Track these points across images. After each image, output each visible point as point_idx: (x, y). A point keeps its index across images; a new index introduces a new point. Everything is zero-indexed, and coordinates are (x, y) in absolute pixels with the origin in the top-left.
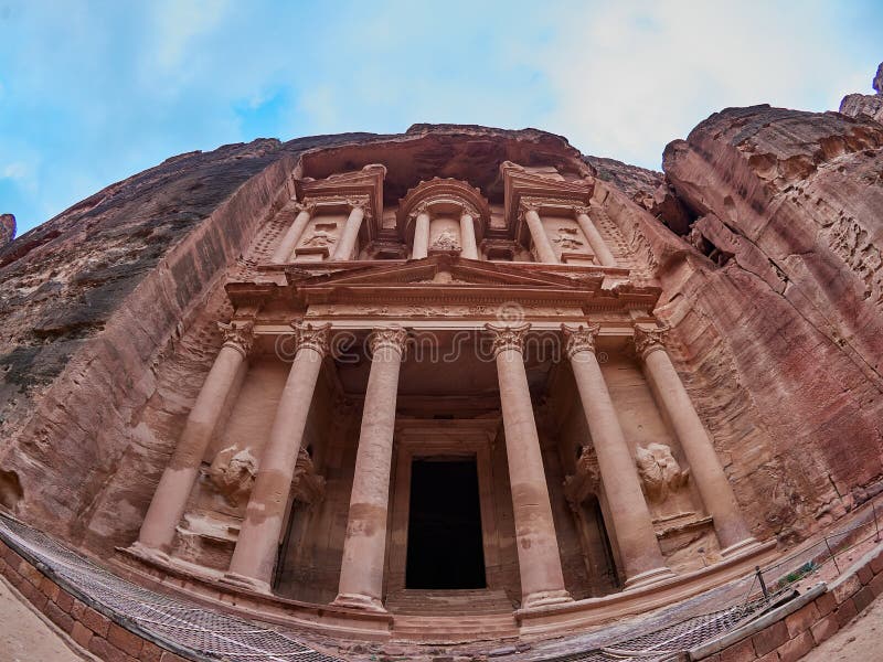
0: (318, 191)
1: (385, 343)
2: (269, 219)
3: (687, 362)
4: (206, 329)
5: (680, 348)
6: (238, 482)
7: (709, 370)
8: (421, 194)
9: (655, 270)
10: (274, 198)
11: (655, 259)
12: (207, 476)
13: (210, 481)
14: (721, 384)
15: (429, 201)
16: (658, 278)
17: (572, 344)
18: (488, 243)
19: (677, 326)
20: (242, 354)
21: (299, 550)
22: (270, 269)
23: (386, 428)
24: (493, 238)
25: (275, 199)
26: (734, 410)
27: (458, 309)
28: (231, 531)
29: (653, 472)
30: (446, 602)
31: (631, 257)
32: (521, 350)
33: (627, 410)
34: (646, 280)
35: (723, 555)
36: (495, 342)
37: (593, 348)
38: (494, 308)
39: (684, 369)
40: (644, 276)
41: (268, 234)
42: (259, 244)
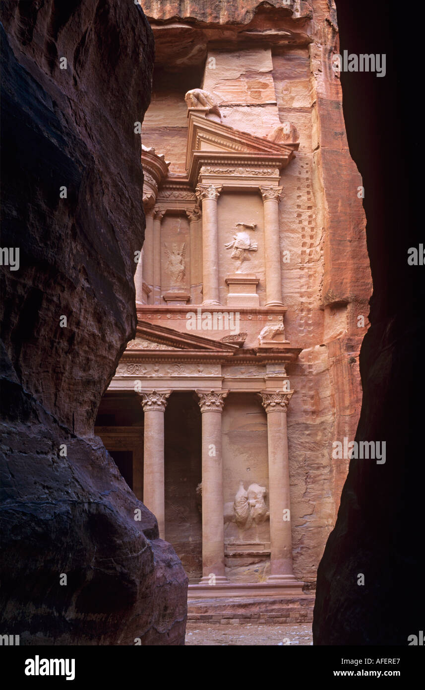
3: (313, 413)
5: (312, 398)
7: (324, 429)
9: (322, 301)
11: (322, 293)
16: (322, 310)
17: (204, 404)
19: (318, 374)
29: (241, 511)
31: (309, 268)
32: (164, 409)
33: (243, 453)
34: (309, 310)
35: (269, 579)
36: (144, 401)
37: (220, 409)
38: (147, 366)
39: (307, 419)
40: (310, 303)
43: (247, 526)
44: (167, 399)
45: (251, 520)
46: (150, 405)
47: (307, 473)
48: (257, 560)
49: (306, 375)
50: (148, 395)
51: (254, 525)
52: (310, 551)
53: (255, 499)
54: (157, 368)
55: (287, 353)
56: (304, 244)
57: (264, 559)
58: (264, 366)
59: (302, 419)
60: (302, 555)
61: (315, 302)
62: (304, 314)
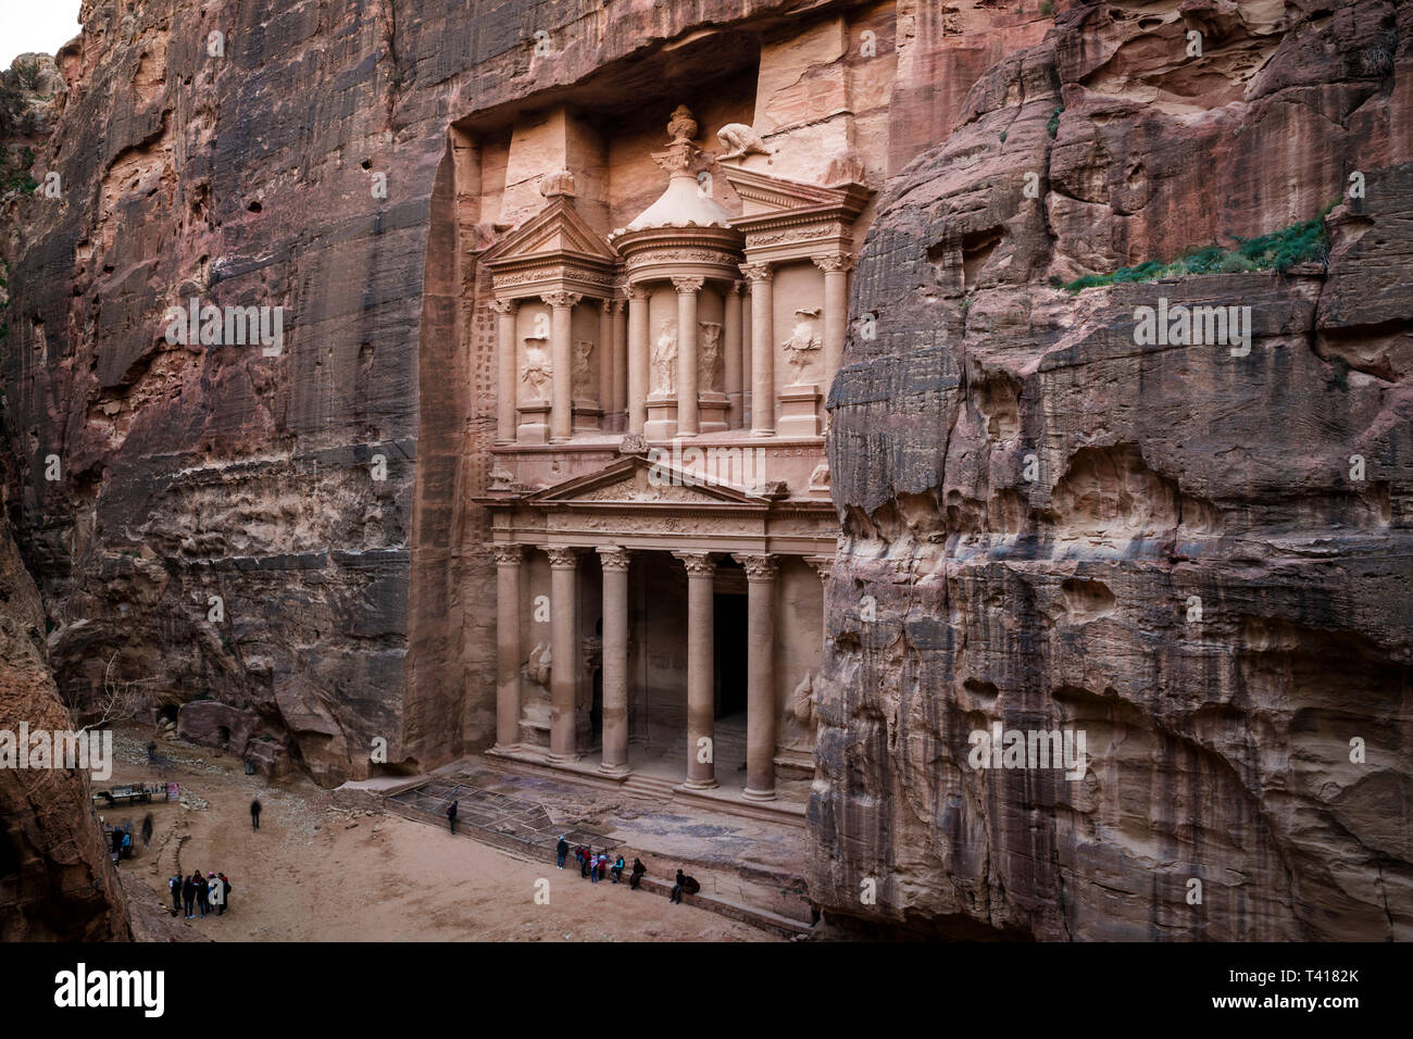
6: (547, 677)
12: (527, 674)
13: (529, 679)
20: (516, 566)
22: (504, 453)
25: (461, 280)
27: (657, 522)
36: (686, 566)
37: (765, 579)
38: (686, 522)
41: (480, 348)
42: (478, 376)
44: (705, 564)
46: (692, 571)
50: (689, 558)
54: (695, 524)
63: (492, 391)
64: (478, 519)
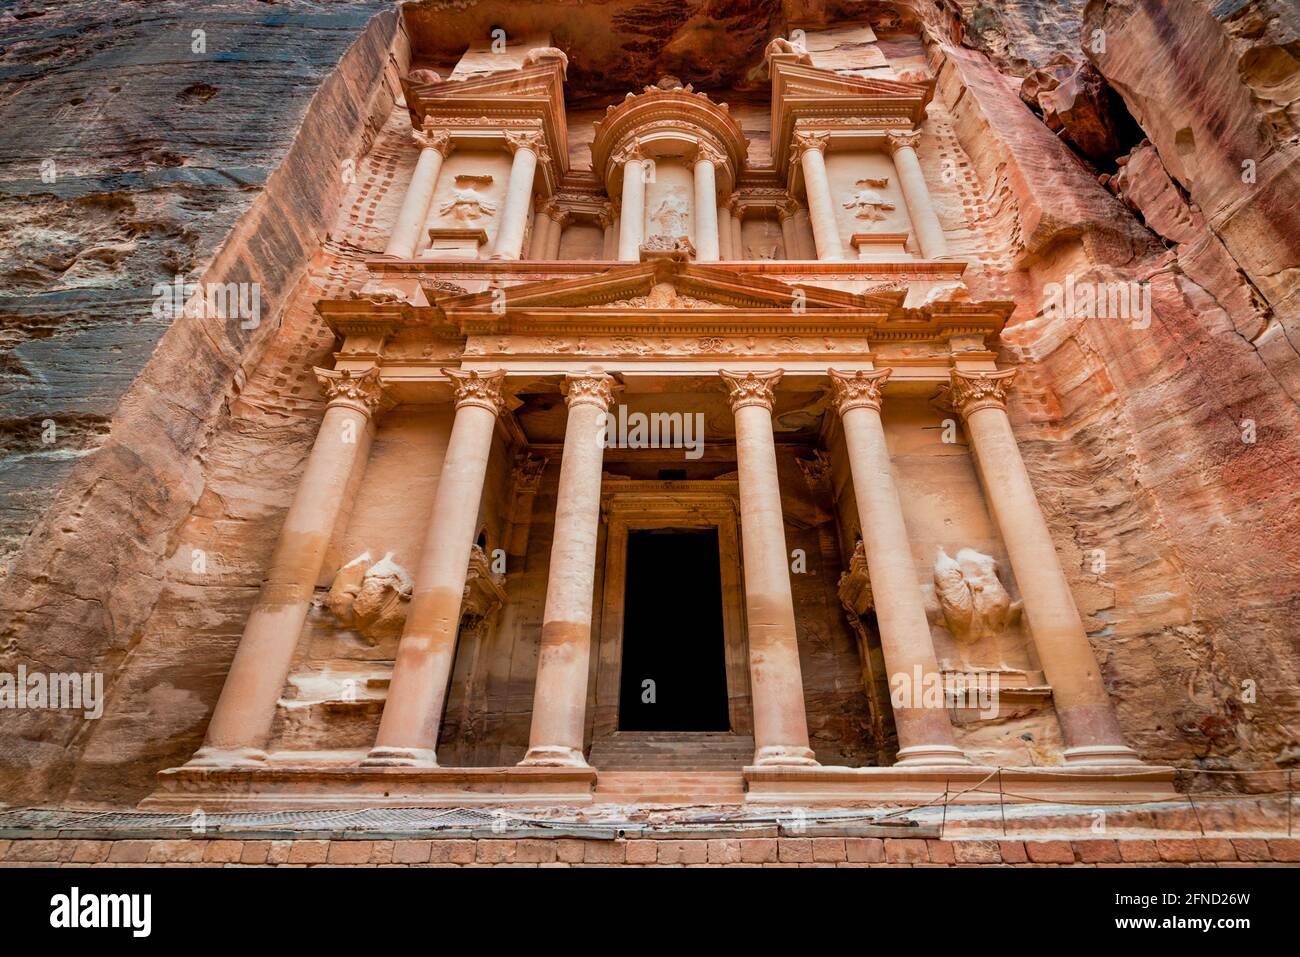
0: (450, 104)
1: (585, 397)
2: (364, 154)
3: (1053, 423)
4: (287, 370)
5: (1043, 399)
6: (378, 609)
7: (1090, 442)
8: (627, 119)
9: (1021, 257)
10: (366, 112)
11: (1023, 237)
12: (324, 608)
13: (331, 614)
14: (1109, 471)
15: (641, 134)
16: (1024, 270)
17: (844, 397)
18: (744, 196)
19: (1043, 360)
20: (366, 415)
21: (468, 689)
22: (393, 269)
23: (588, 517)
24: (752, 185)
25: (369, 113)
26: (1127, 520)
27: (683, 344)
28: (372, 685)
29: (957, 596)
30: (671, 751)
31: (983, 227)
32: (769, 405)
33: (930, 493)
34: (1001, 274)
35: (1068, 757)
36: (733, 393)
37: (876, 403)
38: (734, 341)
39: (1044, 434)
40: (999, 266)
41: (368, 186)
42: (355, 207)
43: (973, 635)
44: (773, 388)
45: (981, 620)
46: (744, 397)
47: (1074, 527)
48: (1022, 709)
49: (1022, 363)
50: (740, 381)
51: (987, 633)
52: (1137, 692)
53: (978, 575)
54: (752, 344)
55: (988, 312)
56: (966, 202)
57: (1038, 706)
58: (946, 343)
59: (1033, 434)
60: (1122, 700)
61: (1008, 263)
62: (993, 279)
63: (374, 224)
64: (293, 359)
